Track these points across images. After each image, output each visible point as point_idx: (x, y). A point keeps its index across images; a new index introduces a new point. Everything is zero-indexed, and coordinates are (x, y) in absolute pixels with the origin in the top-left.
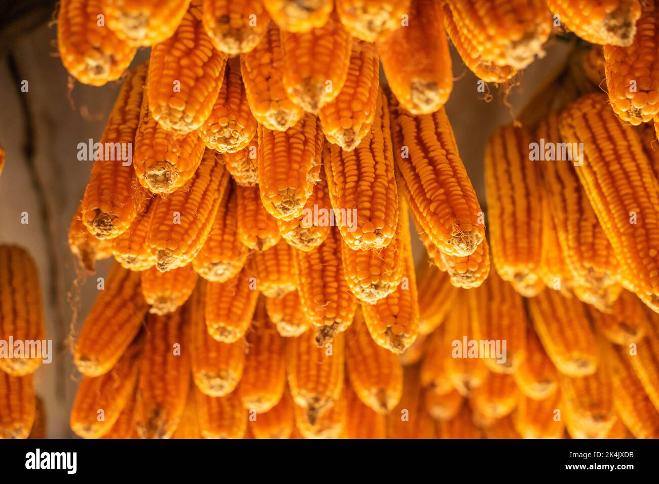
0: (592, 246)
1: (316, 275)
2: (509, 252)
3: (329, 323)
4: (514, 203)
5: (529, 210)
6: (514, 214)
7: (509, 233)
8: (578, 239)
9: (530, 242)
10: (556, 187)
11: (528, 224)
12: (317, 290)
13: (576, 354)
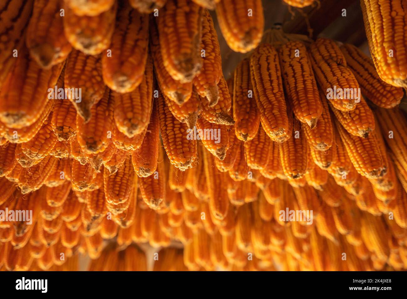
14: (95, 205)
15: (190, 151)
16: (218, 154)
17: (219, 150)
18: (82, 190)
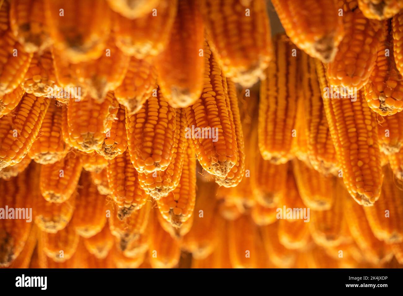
0: (325, 146)
1: (120, 171)
2: (269, 142)
3: (127, 206)
4: (277, 103)
5: (287, 109)
6: (275, 113)
7: (270, 127)
8: (316, 138)
9: (284, 136)
10: (308, 94)
11: (285, 121)
12: (120, 182)
13: (317, 197)
14: (121, 188)
15: (254, 46)
16: (318, 50)
17: (320, 42)
18: (89, 149)
